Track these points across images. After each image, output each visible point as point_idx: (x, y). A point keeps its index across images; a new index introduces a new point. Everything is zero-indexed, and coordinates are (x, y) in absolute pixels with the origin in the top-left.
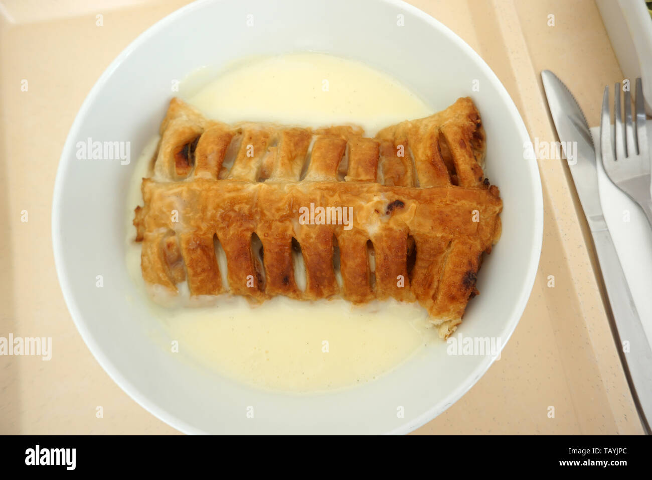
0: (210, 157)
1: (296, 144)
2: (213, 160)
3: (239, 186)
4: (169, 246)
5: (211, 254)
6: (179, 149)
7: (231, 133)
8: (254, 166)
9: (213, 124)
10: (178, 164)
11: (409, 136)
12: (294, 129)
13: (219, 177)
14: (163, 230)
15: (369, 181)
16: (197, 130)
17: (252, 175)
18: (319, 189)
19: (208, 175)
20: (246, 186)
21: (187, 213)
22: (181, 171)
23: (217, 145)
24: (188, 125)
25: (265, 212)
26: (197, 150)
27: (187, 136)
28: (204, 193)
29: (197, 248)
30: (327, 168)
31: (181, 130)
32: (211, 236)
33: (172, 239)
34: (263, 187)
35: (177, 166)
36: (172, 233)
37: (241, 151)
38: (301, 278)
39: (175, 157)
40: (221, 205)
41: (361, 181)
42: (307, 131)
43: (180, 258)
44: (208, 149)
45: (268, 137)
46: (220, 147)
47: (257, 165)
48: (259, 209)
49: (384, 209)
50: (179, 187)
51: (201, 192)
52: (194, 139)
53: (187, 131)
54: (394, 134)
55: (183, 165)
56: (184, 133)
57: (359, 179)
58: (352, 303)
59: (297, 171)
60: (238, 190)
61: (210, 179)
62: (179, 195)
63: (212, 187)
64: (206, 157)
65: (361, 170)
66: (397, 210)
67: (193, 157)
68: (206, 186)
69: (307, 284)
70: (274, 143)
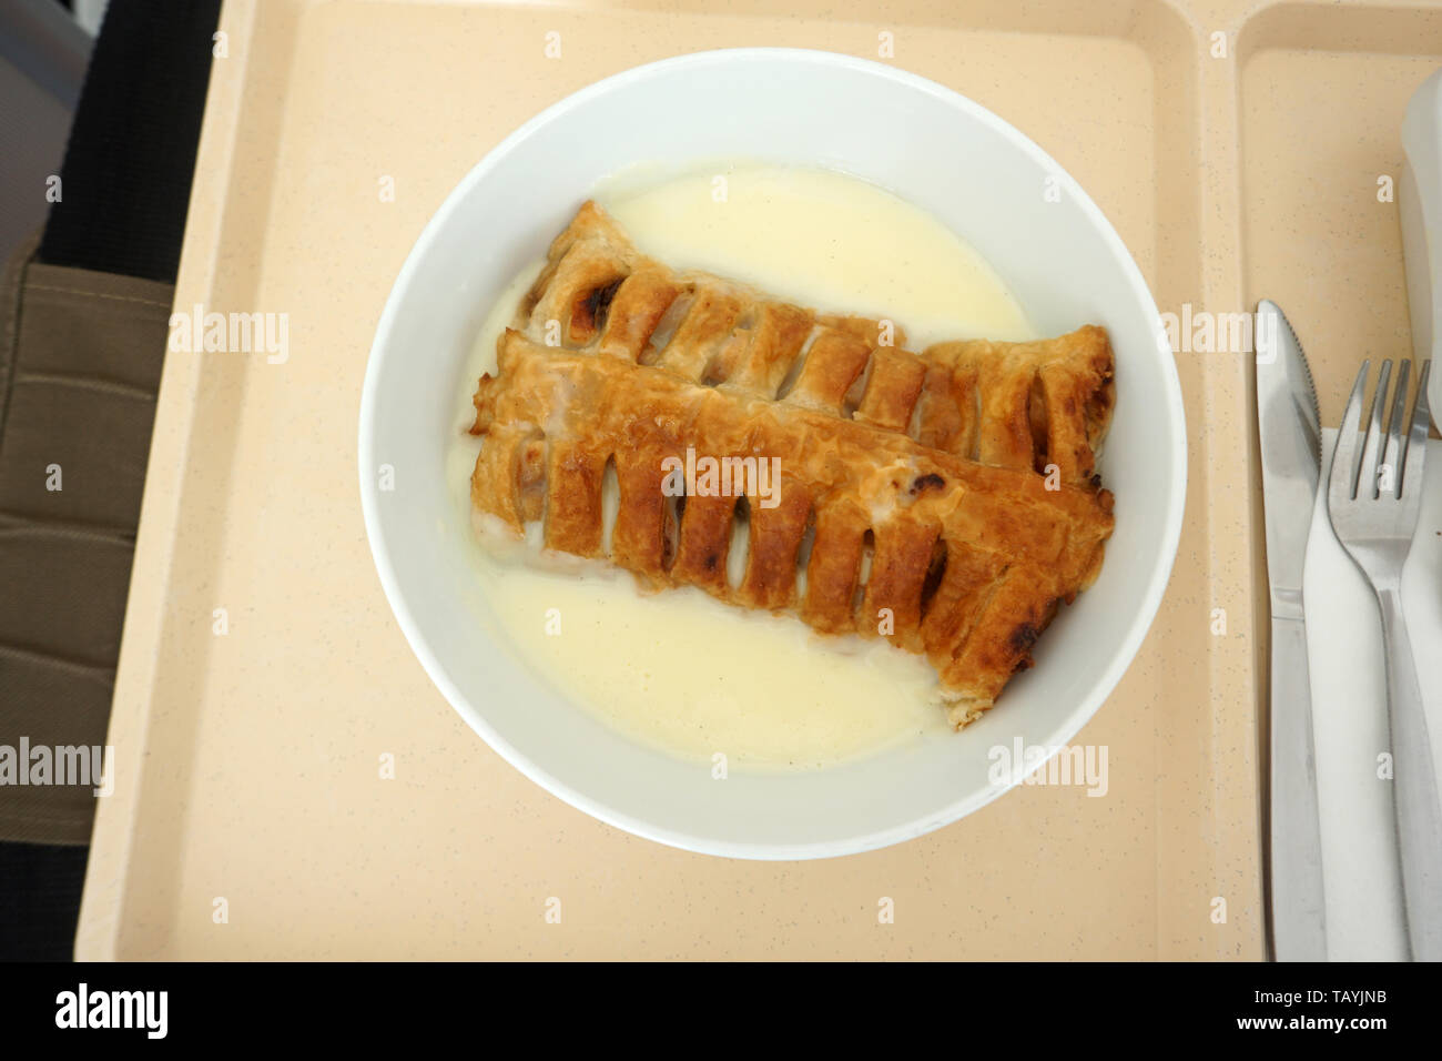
0: (632, 322)
1: (784, 335)
2: (636, 329)
3: (672, 384)
4: (531, 455)
5: (596, 487)
6: (583, 297)
7: (677, 289)
8: (704, 353)
9: (647, 263)
10: (576, 321)
11: (982, 370)
12: (785, 306)
13: (640, 361)
14: (526, 426)
15: (894, 429)
16: (620, 269)
17: (697, 369)
18: (807, 422)
19: (624, 352)
20: (684, 386)
21: (573, 408)
22: (578, 334)
23: (650, 303)
24: (606, 255)
25: (707, 439)
26: (614, 305)
27: (601, 276)
28: (610, 381)
29: (576, 471)
30: (829, 390)
31: (593, 262)
32: (604, 456)
33: (538, 445)
34: (713, 396)
35: (574, 323)
36: (541, 435)
37: (687, 324)
38: (738, 565)
39: (574, 307)
40: (638, 408)
41: (881, 426)
42: (806, 314)
43: (542, 478)
44: (632, 306)
45: (737, 311)
46: (655, 311)
47: (710, 355)
48: (697, 431)
49: (908, 483)
50: (570, 360)
51: (605, 379)
52: (611, 283)
53: (603, 266)
54: (957, 357)
55: (585, 324)
56: (596, 268)
57: (879, 421)
58: (812, 630)
59: (775, 381)
60: (669, 390)
61: (625, 360)
62: (566, 374)
63: (626, 375)
64: (627, 321)
65: (884, 407)
66: (929, 490)
67: (604, 315)
68: (618, 370)
69: (745, 577)
70: (746, 323)
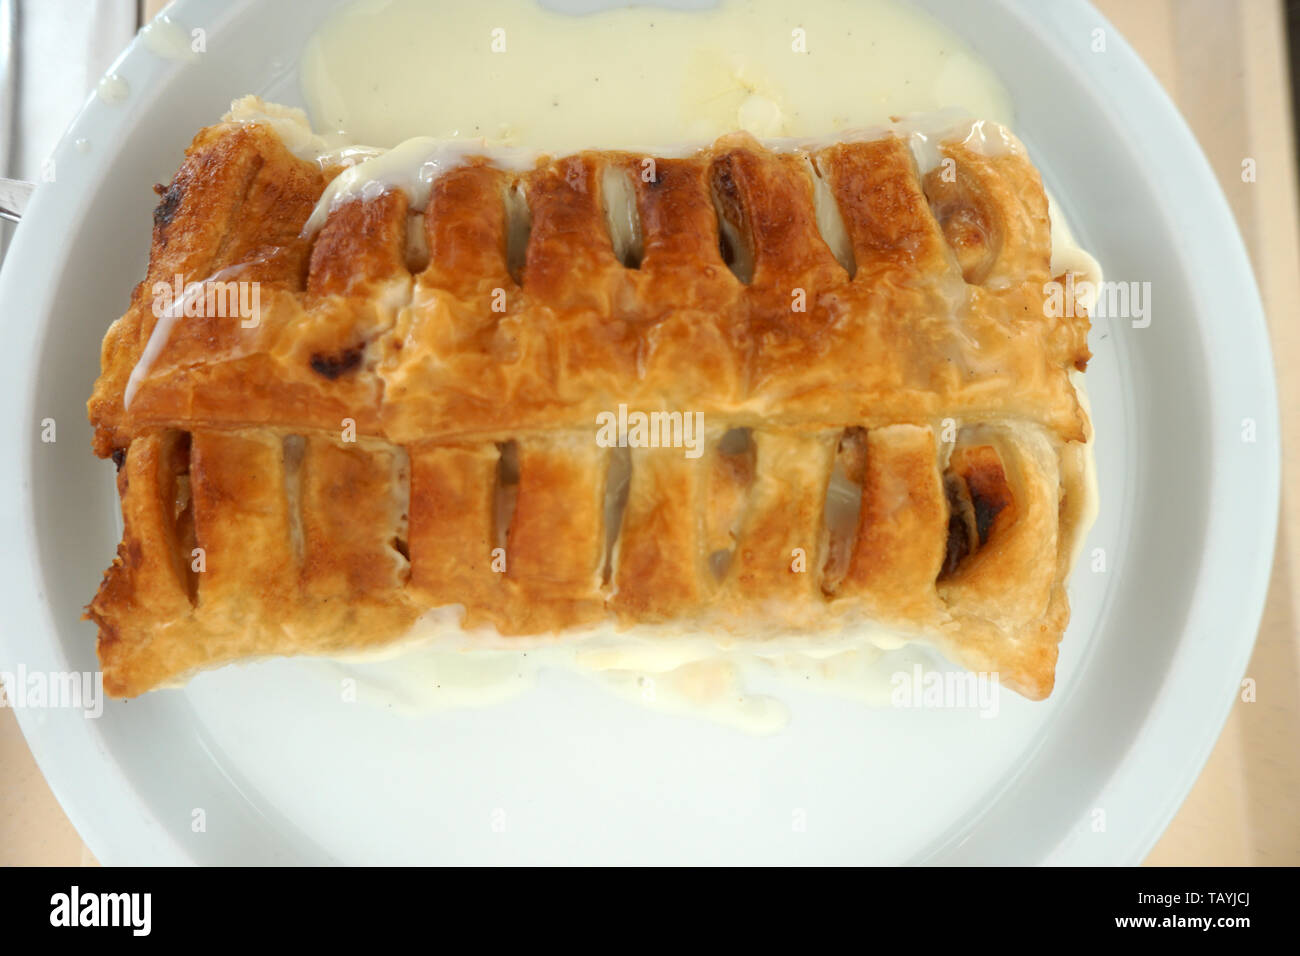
0: (901, 498)
1: (654, 560)
2: (892, 492)
3: (796, 405)
4: (974, 238)
5: (858, 235)
6: (1003, 522)
7: (852, 584)
8: (769, 487)
9: (913, 613)
10: (996, 475)
11: (294, 595)
12: (668, 615)
13: (856, 433)
14: (1000, 282)
15: (429, 447)
16: (962, 593)
17: (770, 451)
18: (564, 404)
19: (896, 438)
20: (778, 410)
21: (939, 325)
22: (985, 455)
23: (888, 537)
24: (993, 604)
26: (943, 515)
27: (987, 566)
28: (897, 378)
29: (900, 239)
30: (553, 477)
31: (1010, 583)
32: (863, 270)
33: (973, 257)
35: (998, 467)
36: (969, 277)
37: (813, 524)
39: (1010, 494)
40: (840, 342)
41: (449, 446)
42: (631, 614)
43: (946, 217)
44: (913, 523)
45: (742, 578)
46: (875, 530)
47: (758, 487)
49: (375, 353)
50: (971, 400)
51: (906, 382)
52: (964, 563)
53: (990, 583)
55: (981, 476)
56: (1001, 575)
57: (455, 451)
59: (641, 477)
60: (800, 394)
61: (886, 425)
62: (969, 378)
63: (876, 395)
64: (911, 495)
65: (455, 482)
66: (335, 350)
67: (951, 491)
68: (891, 402)
70: (720, 566)
